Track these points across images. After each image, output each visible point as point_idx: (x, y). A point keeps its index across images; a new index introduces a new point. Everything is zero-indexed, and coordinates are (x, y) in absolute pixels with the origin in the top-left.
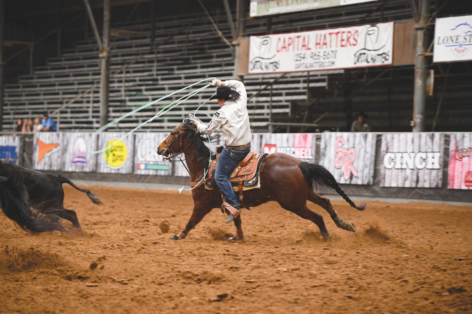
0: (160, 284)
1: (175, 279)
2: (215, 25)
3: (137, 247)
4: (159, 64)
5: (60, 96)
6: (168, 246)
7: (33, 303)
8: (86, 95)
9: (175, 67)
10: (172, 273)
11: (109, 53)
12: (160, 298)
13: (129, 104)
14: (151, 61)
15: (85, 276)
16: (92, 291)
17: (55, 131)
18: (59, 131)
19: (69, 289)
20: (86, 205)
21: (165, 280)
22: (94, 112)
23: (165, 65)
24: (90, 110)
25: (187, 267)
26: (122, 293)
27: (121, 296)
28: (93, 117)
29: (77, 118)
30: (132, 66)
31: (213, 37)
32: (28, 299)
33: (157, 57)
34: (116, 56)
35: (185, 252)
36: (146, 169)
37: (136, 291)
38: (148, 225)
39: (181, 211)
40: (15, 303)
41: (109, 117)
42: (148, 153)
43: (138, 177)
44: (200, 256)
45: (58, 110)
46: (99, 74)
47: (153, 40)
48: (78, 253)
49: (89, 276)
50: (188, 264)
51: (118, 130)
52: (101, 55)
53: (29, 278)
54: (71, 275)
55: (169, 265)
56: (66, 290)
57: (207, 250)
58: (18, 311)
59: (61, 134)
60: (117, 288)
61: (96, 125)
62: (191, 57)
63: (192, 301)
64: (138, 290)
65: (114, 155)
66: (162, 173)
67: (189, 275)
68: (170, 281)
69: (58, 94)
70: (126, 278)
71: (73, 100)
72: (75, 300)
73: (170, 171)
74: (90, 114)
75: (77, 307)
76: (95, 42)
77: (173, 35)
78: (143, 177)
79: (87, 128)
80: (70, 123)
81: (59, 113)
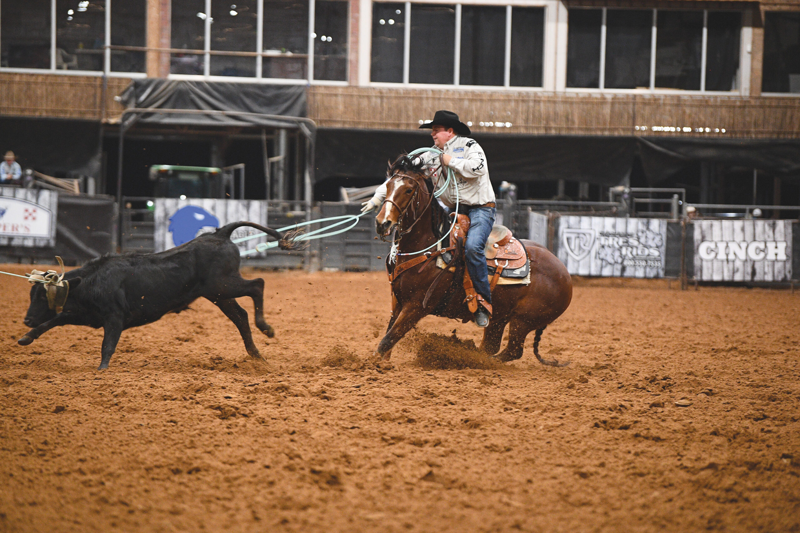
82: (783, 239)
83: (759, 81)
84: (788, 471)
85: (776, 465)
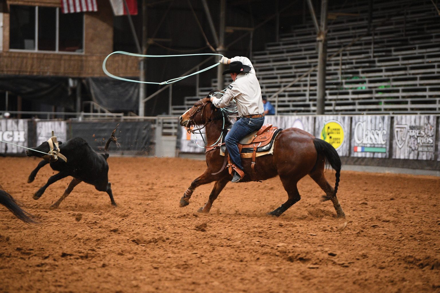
0: (382, 268)
1: (397, 263)
2: (435, 5)
3: (356, 230)
4: (376, 46)
5: (278, 80)
6: (388, 229)
7: (258, 283)
8: (303, 79)
9: (393, 48)
10: (393, 257)
11: (326, 36)
12: (382, 282)
13: (345, 86)
14: (368, 43)
15: (307, 257)
16: (313, 273)
17: (274, 114)
18: (277, 115)
19: (291, 271)
20: (304, 187)
21: (386, 264)
22: (311, 95)
23: (383, 47)
24: (307, 93)
25: (408, 251)
26: (344, 276)
27: (343, 279)
28: (310, 100)
29: (294, 101)
30: (349, 48)
31: (432, 17)
32: (253, 280)
33: (374, 39)
34: (333, 39)
35: (405, 236)
36: (362, 152)
37: (357, 274)
38: (366, 208)
39: (399, 194)
40: (241, 282)
41: (326, 100)
42: (364, 136)
43: (355, 159)
44: (422, 241)
45: (276, 94)
46: (316, 57)
47: (370, 22)
48: (298, 234)
49: (310, 257)
50: (410, 249)
51: (335, 113)
52: (318, 39)
53: (252, 259)
54: (292, 256)
55: (390, 249)
56: (288, 271)
57: (429, 234)
58: (244, 291)
59: (279, 117)
60: (338, 271)
61: (313, 108)
62: (409, 37)
63: (416, 286)
64: (359, 273)
65: (330, 138)
66: (380, 156)
67: (411, 260)
68: (391, 265)
69: (276, 78)
70: (347, 261)
71: (290, 84)
72: (297, 281)
73: (388, 154)
74: (307, 97)
75: (300, 288)
76: (313, 26)
77: (391, 16)
78: (360, 160)
79: (304, 111)
80: (288, 106)
81: (277, 97)
82: (22, 129)
83: (7, 43)
84: (19, 257)
85: (13, 254)
